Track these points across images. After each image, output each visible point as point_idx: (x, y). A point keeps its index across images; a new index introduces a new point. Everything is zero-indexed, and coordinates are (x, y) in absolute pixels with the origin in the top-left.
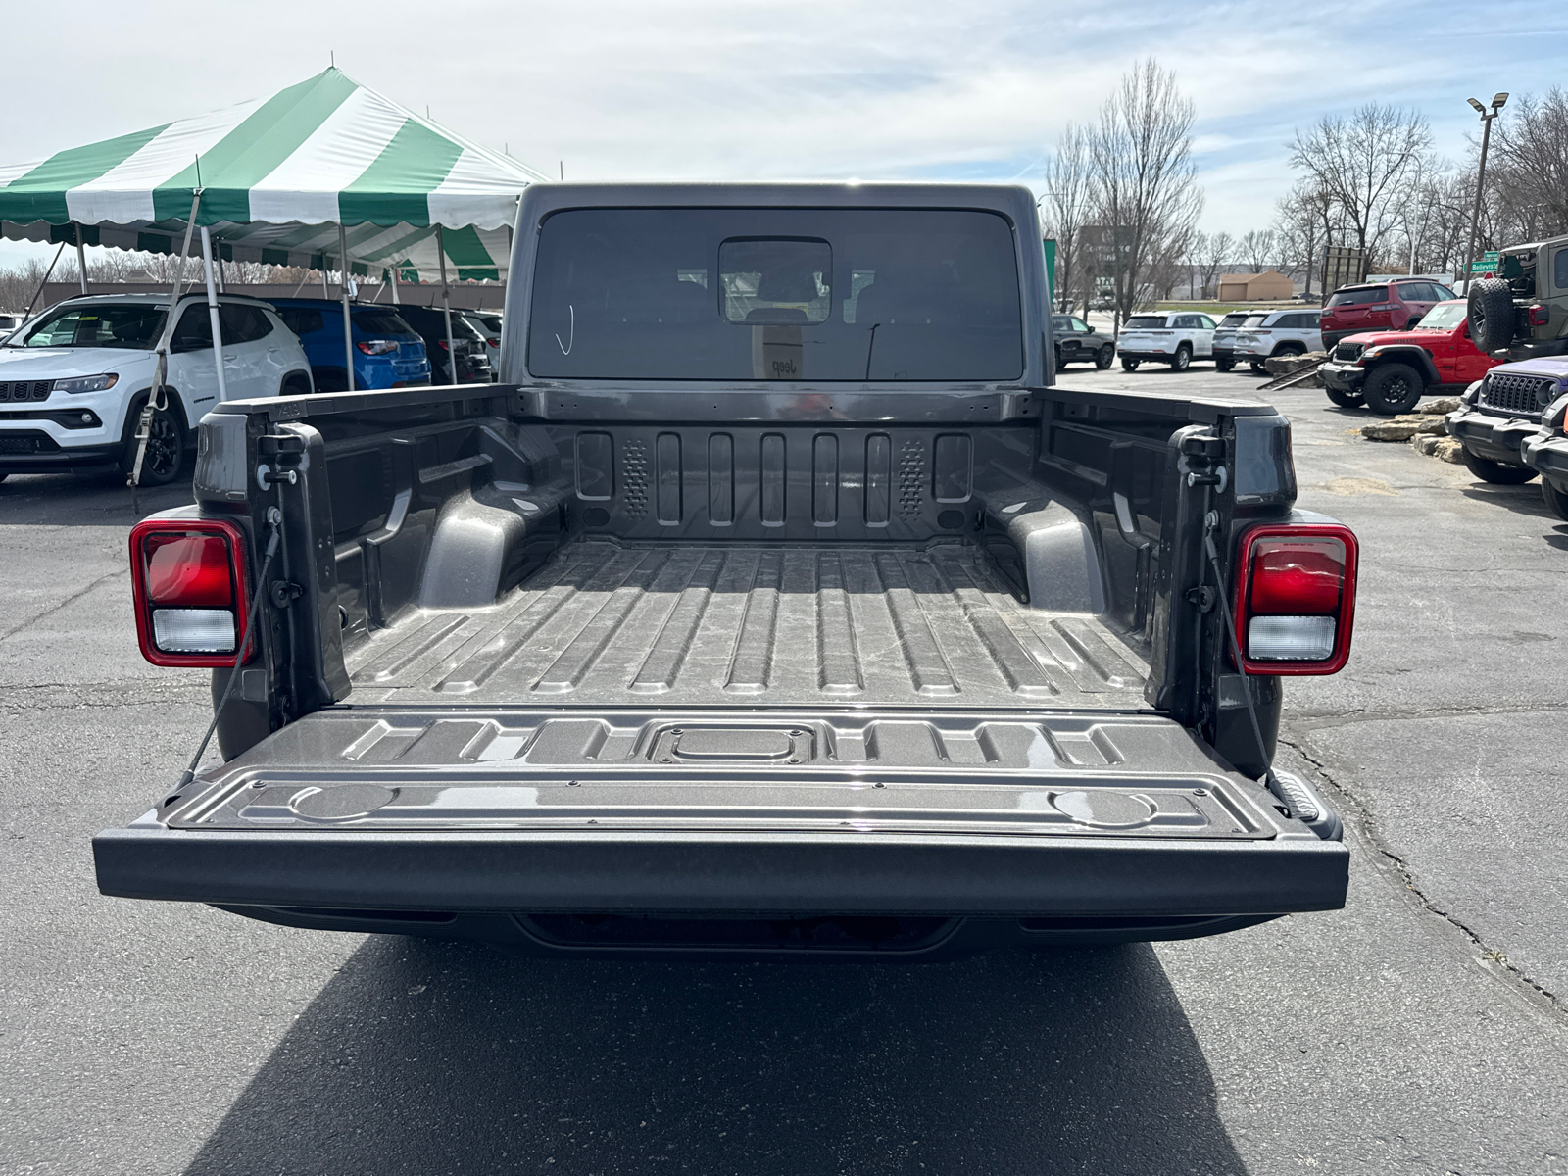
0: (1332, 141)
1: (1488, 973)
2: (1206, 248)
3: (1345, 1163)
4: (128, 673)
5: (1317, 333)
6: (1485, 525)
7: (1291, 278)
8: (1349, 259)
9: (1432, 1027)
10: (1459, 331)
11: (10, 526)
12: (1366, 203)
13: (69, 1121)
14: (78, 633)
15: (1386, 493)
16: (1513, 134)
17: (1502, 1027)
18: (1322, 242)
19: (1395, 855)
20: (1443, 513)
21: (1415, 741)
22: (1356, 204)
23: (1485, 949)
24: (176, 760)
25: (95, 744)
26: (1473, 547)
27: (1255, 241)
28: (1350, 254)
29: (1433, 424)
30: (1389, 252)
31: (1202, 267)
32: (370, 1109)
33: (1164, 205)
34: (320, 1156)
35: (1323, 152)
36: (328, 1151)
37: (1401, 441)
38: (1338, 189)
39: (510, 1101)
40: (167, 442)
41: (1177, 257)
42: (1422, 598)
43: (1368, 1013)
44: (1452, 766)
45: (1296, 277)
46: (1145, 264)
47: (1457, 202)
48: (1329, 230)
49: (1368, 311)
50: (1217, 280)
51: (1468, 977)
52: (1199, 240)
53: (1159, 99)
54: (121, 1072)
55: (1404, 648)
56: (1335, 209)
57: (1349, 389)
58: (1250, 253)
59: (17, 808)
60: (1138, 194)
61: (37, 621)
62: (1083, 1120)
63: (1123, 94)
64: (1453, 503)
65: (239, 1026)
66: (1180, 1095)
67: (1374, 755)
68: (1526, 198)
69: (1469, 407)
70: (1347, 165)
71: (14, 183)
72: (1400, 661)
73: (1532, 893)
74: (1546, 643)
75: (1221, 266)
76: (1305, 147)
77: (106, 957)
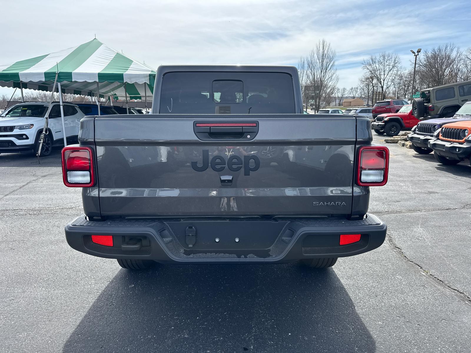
0: (373, 62)
1: (425, 276)
2: (339, 92)
3: (389, 323)
4: (41, 206)
5: (371, 114)
6: (419, 164)
7: (363, 100)
8: (379, 95)
9: (410, 289)
10: (410, 113)
11: (2, 167)
12: (383, 79)
13: (35, 321)
14: (25, 195)
15: (392, 157)
16: (423, 61)
17: (429, 289)
18: (371, 90)
19: (399, 247)
20: (407, 162)
21: (403, 219)
22: (380, 80)
23: (424, 270)
24: (57, 228)
25: (33, 225)
26: (416, 170)
27: (353, 90)
28: (379, 93)
29: (404, 138)
30: (390, 93)
31: (338, 97)
32: (121, 316)
33: (328, 80)
34: (108, 328)
35: (371, 65)
36: (110, 327)
37: (395, 143)
38: (376, 76)
39: (160, 313)
40: (47, 144)
41: (332, 94)
42: (403, 183)
43: (393, 286)
44: (413, 225)
45: (364, 100)
46: (323, 97)
47: (408, 79)
48: (373, 87)
49: (385, 108)
50: (343, 101)
51: (419, 277)
52: (338, 90)
53: (326, 50)
54: (49, 308)
55: (398, 196)
56: (375, 81)
57: (380, 129)
58: (352, 93)
59: (12, 242)
60: (321, 77)
61: (13, 193)
62: (318, 314)
63: (316, 49)
64: (410, 159)
65: (82, 296)
66: (344, 307)
67: (392, 222)
68: (426, 78)
69: (413, 133)
70: (378, 69)
71: (4, 70)
72: (397, 199)
73: (436, 256)
74: (437, 194)
75: (344, 97)
76: (366, 64)
77: (42, 279)
